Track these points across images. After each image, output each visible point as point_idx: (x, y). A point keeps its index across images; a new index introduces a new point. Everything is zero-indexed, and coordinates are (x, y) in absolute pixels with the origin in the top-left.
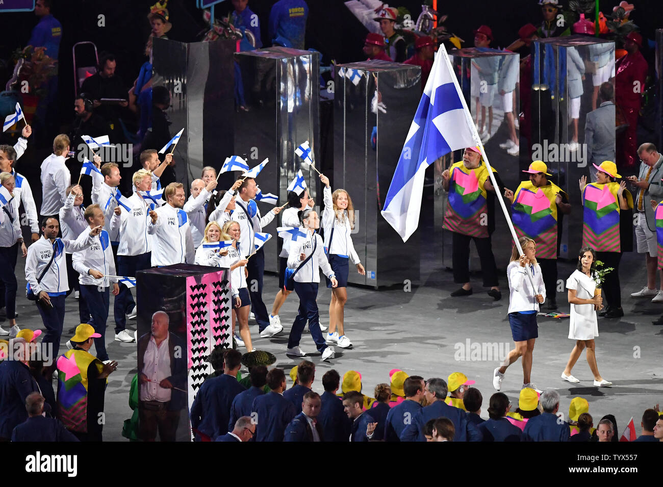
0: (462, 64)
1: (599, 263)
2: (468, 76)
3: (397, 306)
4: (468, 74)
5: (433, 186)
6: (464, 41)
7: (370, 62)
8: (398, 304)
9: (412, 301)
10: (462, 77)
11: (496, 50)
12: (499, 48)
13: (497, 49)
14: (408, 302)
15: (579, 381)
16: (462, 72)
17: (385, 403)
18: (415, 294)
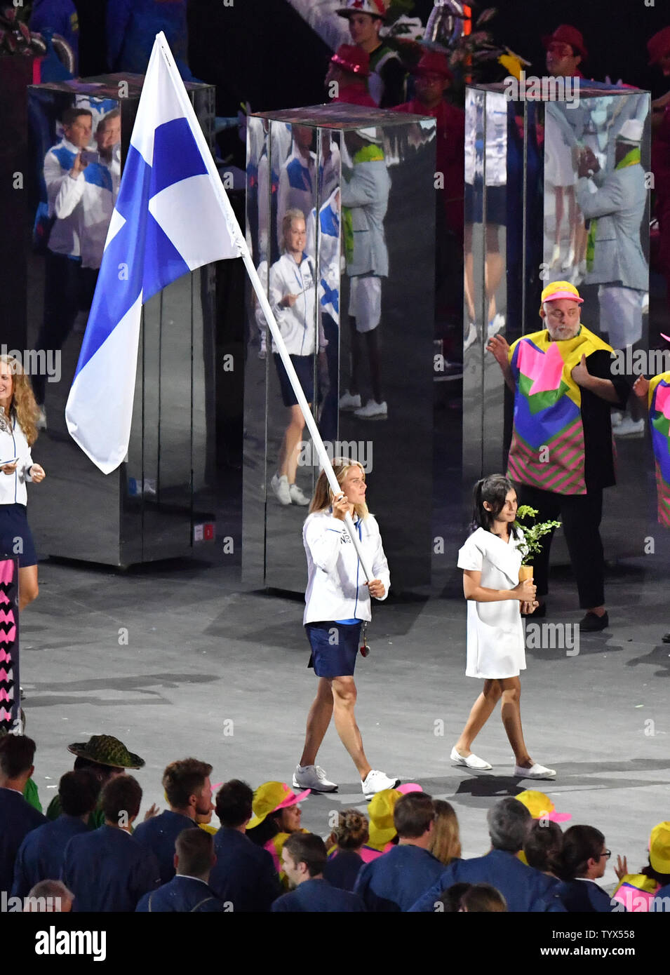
0: (526, 113)
1: (527, 510)
2: (539, 142)
3: (380, 641)
4: (538, 137)
5: (461, 380)
6: (529, 64)
7: (324, 109)
8: (383, 636)
9: (414, 631)
10: (525, 141)
11: (600, 84)
12: (608, 79)
13: (604, 81)
14: (404, 634)
15: (490, 767)
16: (525, 132)
17: (356, 851)
18: (421, 616)
